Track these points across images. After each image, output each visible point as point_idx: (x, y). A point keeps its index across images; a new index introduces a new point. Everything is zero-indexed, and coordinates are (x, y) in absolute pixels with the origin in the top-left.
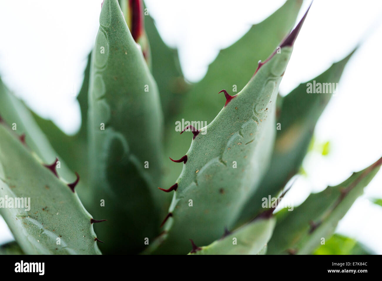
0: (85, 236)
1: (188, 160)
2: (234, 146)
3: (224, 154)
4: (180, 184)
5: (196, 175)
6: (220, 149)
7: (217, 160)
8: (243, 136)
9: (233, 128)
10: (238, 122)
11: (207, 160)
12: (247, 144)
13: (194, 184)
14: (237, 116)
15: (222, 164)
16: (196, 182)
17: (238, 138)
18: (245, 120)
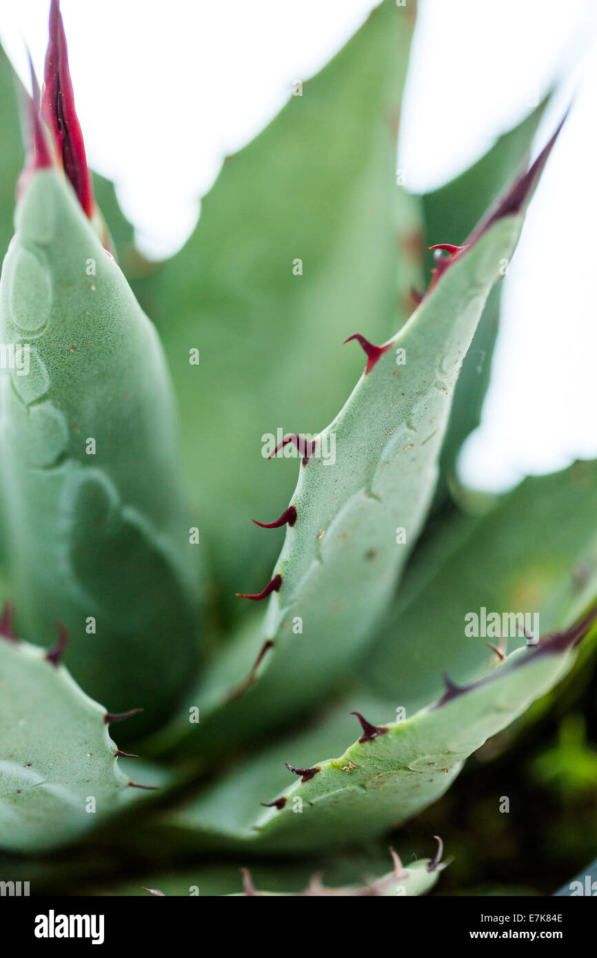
0: (91, 755)
1: (298, 517)
2: (397, 456)
3: (374, 479)
4: (286, 574)
5: (320, 544)
6: (365, 470)
7: (361, 496)
8: (415, 430)
9: (392, 418)
10: (403, 401)
11: (339, 502)
12: (424, 443)
13: (315, 563)
14: (400, 391)
15: (372, 501)
16: (319, 558)
17: (405, 436)
18: (419, 394)
